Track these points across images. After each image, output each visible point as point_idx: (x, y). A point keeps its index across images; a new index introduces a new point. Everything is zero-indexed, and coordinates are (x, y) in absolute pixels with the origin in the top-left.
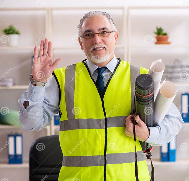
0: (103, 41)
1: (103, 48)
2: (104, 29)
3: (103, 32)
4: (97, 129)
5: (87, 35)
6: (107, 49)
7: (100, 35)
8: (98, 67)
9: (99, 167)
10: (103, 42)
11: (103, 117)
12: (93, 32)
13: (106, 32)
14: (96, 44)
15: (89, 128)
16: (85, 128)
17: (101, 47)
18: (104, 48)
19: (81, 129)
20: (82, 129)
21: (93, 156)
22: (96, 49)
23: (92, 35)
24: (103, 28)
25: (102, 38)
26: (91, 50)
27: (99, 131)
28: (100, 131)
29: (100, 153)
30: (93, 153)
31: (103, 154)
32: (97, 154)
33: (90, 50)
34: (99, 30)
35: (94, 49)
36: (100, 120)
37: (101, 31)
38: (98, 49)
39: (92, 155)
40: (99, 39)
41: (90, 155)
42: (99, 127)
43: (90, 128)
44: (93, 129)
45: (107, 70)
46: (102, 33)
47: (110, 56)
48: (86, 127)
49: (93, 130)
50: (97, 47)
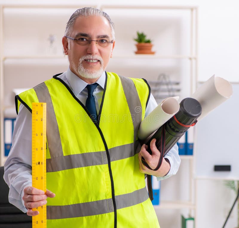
0: (100, 51)
1: (97, 61)
4: (98, 166)
5: (80, 39)
6: (102, 63)
9: (106, 214)
10: (99, 53)
11: (103, 149)
13: (105, 41)
14: (91, 54)
15: (86, 164)
16: (81, 166)
17: (96, 59)
18: (99, 61)
20: (77, 168)
21: (97, 202)
22: (89, 61)
24: (104, 36)
25: (100, 47)
26: (81, 60)
27: (101, 167)
28: (102, 168)
29: (106, 196)
30: (97, 197)
31: (111, 197)
32: (102, 197)
35: (85, 60)
36: (100, 153)
38: (91, 61)
39: (95, 201)
41: (92, 201)
42: (100, 163)
43: (88, 166)
45: (97, 87)
48: (82, 164)
49: (93, 168)
50: (91, 58)
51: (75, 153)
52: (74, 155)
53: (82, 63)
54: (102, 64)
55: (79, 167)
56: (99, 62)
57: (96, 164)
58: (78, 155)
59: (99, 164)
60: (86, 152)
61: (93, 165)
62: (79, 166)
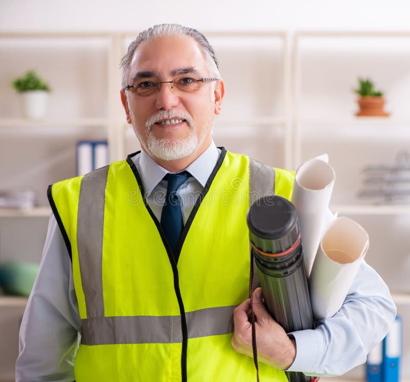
0: (183, 102)
1: (181, 121)
2: (186, 71)
3: (185, 80)
4: (161, 345)
5: (143, 85)
6: (192, 123)
7: (177, 87)
8: (167, 172)
10: (181, 105)
11: (176, 312)
12: (158, 77)
13: (191, 80)
14: (163, 109)
15: (140, 340)
16: (130, 342)
17: (176, 118)
18: (185, 121)
19: (121, 345)
20: (122, 343)
22: (163, 123)
23: (154, 85)
25: (178, 93)
26: (149, 124)
27: (165, 348)
28: (168, 349)
33: (147, 124)
34: (173, 73)
35: (157, 123)
36: (169, 319)
37: (178, 77)
38: (168, 123)
40: (171, 96)
42: (166, 338)
43: (142, 342)
44: (151, 344)
45: (190, 179)
46: (182, 82)
47: (198, 143)
50: (166, 116)
51: (124, 315)
52: (120, 317)
53: (151, 129)
54: (192, 125)
55: (126, 343)
56: (185, 124)
57: (159, 341)
58: (128, 318)
59: (164, 342)
60: (143, 315)
61: (152, 341)
62: (126, 341)
